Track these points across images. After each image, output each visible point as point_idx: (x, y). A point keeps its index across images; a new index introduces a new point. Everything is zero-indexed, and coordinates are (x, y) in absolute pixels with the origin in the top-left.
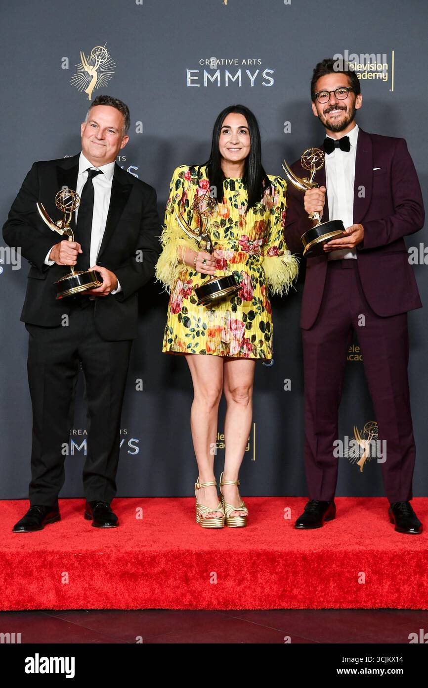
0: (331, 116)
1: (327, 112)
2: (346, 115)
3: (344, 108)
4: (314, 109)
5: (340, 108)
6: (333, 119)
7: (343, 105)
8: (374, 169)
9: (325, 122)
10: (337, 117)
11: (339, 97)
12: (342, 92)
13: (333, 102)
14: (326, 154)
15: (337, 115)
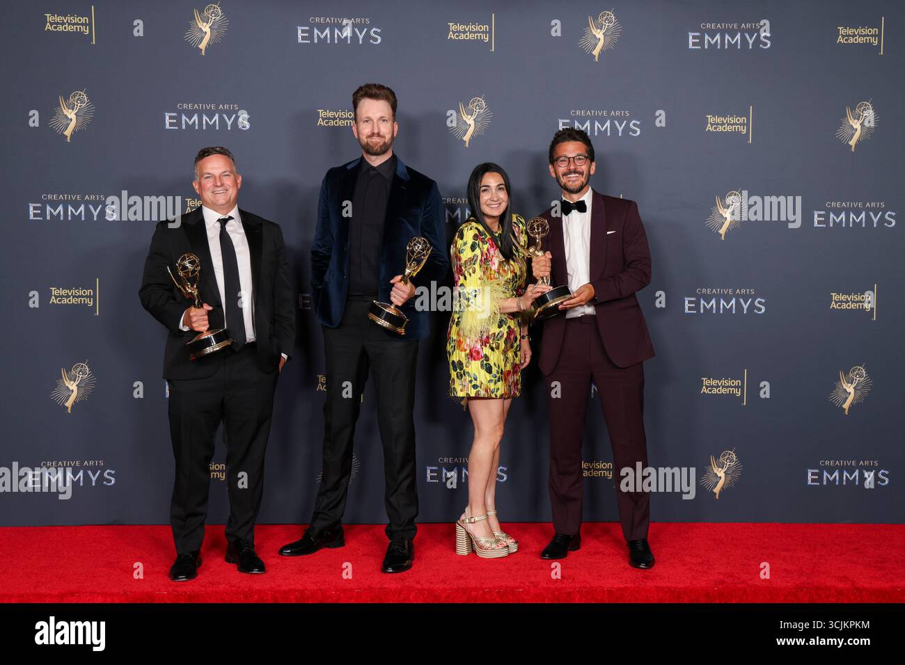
0: (570, 179)
1: (564, 175)
2: (583, 179)
3: (582, 173)
4: (552, 170)
5: (577, 173)
6: (571, 183)
7: (581, 171)
8: (608, 233)
9: (562, 184)
10: (574, 181)
11: (578, 163)
12: (580, 159)
13: (572, 167)
14: (563, 215)
15: (574, 179)
